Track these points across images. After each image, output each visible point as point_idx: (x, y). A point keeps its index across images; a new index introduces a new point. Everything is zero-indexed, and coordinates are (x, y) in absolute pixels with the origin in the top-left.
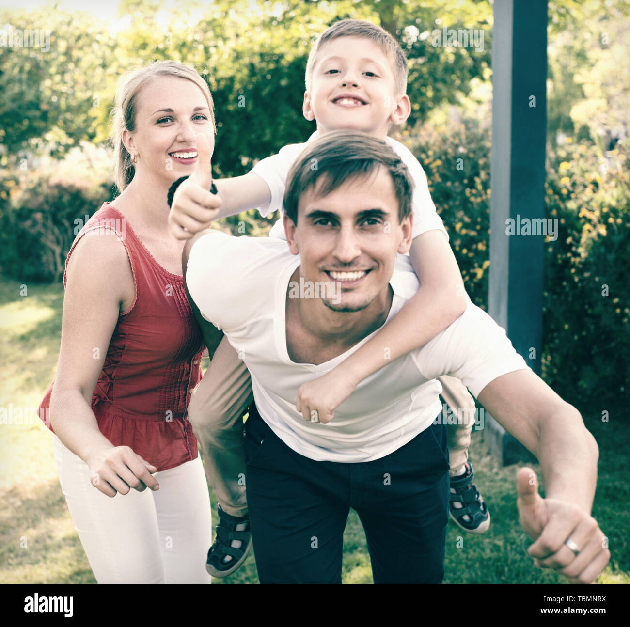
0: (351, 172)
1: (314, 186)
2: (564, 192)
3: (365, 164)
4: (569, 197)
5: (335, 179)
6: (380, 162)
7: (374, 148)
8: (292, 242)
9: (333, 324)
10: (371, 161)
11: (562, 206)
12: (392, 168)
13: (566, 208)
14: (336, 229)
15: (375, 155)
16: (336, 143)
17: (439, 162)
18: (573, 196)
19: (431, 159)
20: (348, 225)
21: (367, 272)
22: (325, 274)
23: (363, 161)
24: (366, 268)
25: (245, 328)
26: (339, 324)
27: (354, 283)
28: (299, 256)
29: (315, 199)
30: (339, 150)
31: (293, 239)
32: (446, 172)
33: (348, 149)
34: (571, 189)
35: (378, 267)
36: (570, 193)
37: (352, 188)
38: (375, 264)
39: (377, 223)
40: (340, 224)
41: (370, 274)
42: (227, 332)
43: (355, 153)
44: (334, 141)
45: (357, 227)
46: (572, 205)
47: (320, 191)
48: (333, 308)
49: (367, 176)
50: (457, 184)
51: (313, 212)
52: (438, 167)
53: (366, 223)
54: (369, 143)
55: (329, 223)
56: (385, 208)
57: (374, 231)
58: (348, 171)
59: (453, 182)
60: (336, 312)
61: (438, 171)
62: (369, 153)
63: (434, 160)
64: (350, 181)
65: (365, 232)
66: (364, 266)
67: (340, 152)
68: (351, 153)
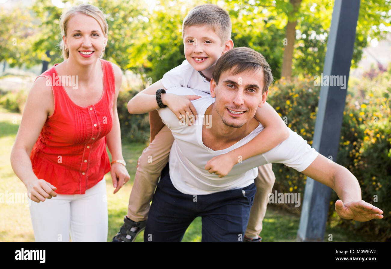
0: (248, 67)
1: (230, 70)
2: (360, 120)
3: (255, 65)
4: (362, 123)
5: (241, 68)
6: (261, 65)
7: (259, 59)
8: (213, 92)
9: (224, 132)
10: (257, 64)
11: (358, 127)
12: (265, 69)
13: (360, 128)
14: (236, 90)
15: (259, 62)
16: (244, 53)
17: (297, 96)
18: (364, 122)
19: (294, 93)
20: (241, 90)
21: (244, 112)
22: (227, 109)
23: (254, 63)
24: (244, 111)
25: (182, 129)
26: (227, 132)
27: (238, 116)
28: (215, 99)
29: (230, 75)
30: (245, 56)
31: (213, 90)
32: (300, 101)
33: (248, 57)
34: (364, 119)
35: (249, 111)
36: (363, 120)
37: (247, 74)
38: (248, 109)
39: (254, 91)
40: (238, 89)
41: (245, 113)
42: (172, 130)
43: (251, 59)
44: (243, 52)
45: (245, 91)
46: (362, 127)
47: (233, 72)
48: (226, 124)
49: (255, 70)
50: (305, 108)
51: (228, 80)
52: (297, 98)
53: (249, 90)
54: (257, 56)
55: (233, 87)
56: (259, 86)
57: (252, 95)
58: (247, 66)
59: (303, 107)
60: (227, 126)
61: (296, 100)
62: (257, 61)
63: (295, 94)
64: (247, 71)
65: (248, 94)
66: (243, 109)
67: (244, 57)
68: (250, 59)
